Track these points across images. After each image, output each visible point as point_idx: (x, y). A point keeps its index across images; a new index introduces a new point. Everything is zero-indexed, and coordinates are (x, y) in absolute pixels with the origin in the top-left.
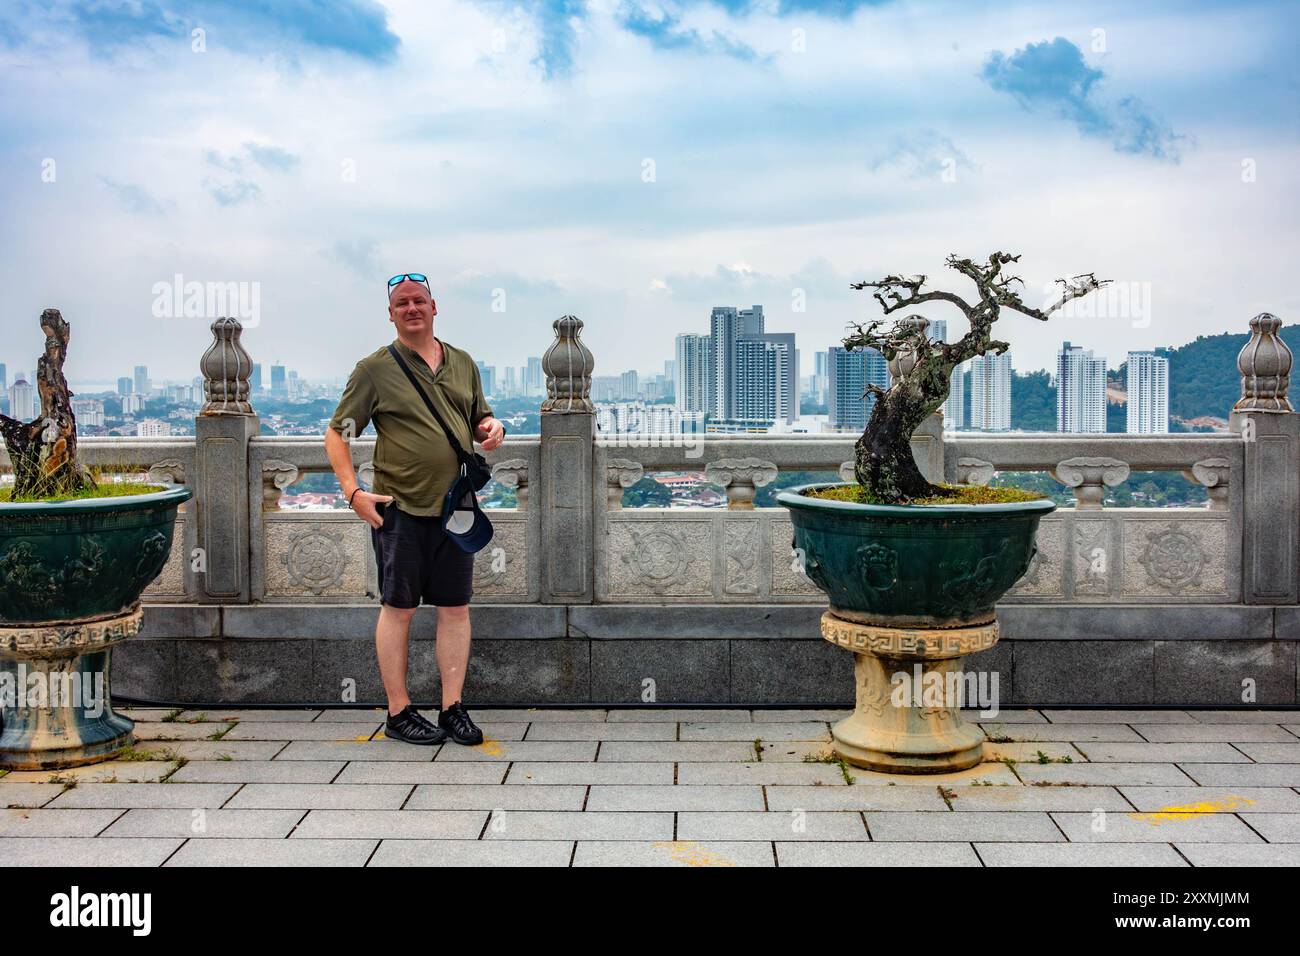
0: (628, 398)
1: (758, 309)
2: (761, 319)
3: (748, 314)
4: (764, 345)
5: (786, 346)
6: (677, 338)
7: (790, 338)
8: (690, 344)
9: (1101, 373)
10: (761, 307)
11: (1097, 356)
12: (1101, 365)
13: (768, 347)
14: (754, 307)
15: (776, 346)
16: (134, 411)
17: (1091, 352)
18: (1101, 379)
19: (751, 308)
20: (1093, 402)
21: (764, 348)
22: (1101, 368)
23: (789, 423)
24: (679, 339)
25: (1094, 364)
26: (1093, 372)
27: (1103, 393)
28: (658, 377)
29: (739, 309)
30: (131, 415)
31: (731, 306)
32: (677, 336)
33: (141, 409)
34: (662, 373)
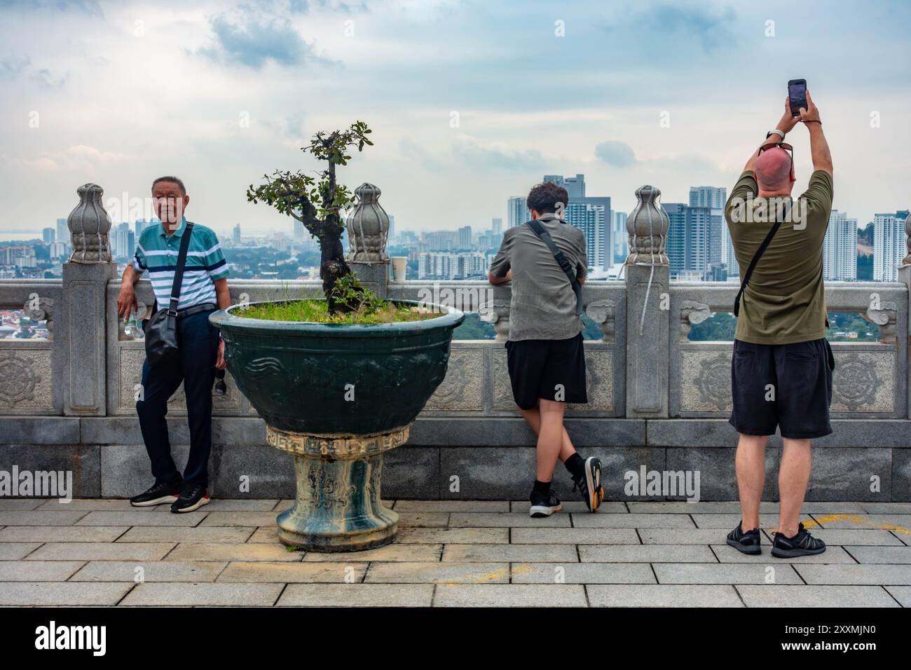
0: (465, 249)
1: (581, 177)
2: (583, 185)
3: (573, 181)
4: (585, 207)
5: (603, 207)
6: (509, 201)
7: (606, 201)
8: (519, 205)
9: (853, 229)
10: (583, 176)
11: (849, 217)
12: (853, 225)
13: (589, 208)
14: (578, 175)
15: (595, 208)
16: (61, 256)
17: (845, 214)
18: (852, 236)
19: (575, 177)
20: (846, 254)
21: (585, 209)
22: (853, 227)
23: (605, 270)
24: (510, 201)
25: (847, 224)
26: (846, 230)
27: (854, 248)
28: (487, 231)
29: (565, 177)
30: (58, 259)
31: (558, 175)
32: (509, 198)
33: (65, 255)
34: (490, 228)
